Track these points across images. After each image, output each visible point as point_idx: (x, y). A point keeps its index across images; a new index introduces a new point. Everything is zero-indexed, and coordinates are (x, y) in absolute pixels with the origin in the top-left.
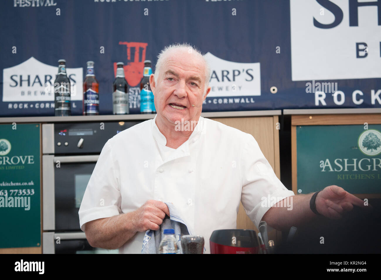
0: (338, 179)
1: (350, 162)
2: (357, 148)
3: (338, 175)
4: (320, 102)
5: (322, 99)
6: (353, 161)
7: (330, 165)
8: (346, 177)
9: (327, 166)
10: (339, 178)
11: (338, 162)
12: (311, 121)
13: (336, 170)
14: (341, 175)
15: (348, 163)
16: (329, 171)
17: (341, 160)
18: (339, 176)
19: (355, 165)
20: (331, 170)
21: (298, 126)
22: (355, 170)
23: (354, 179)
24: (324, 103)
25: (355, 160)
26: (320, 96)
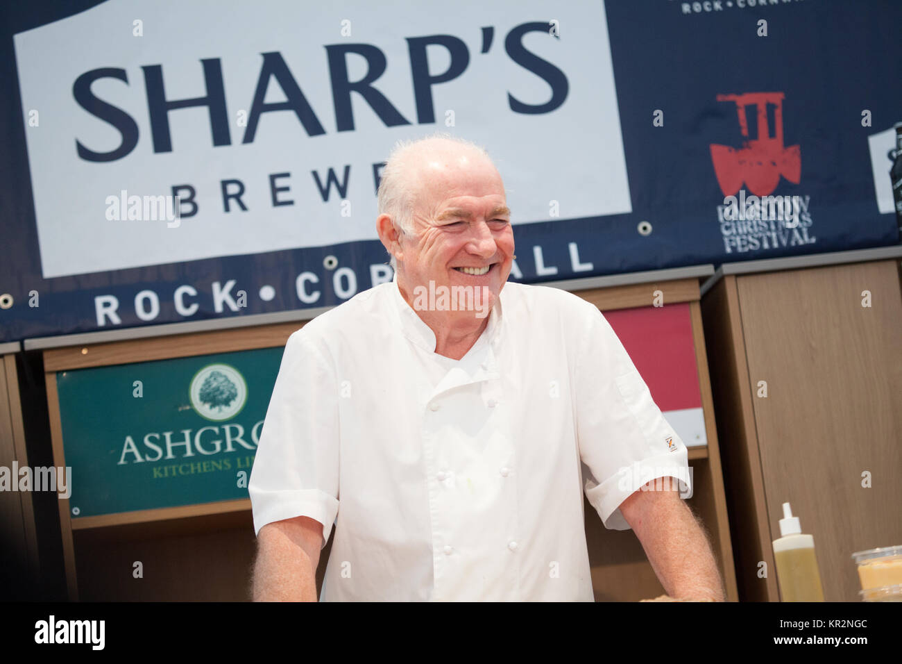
0: (155, 476)
1: (178, 437)
2: (188, 408)
3: (155, 469)
4: (107, 317)
5: (111, 312)
6: (183, 435)
7: (134, 449)
8: (170, 471)
9: (129, 451)
10: (158, 476)
11: (152, 440)
12: (85, 358)
13: (148, 459)
14: (159, 469)
15: (173, 440)
16: (135, 462)
17: (157, 436)
18: (157, 470)
19: (188, 443)
20: (139, 459)
21: (59, 373)
22: (189, 453)
23: (188, 473)
24: (116, 320)
25: (187, 433)
26: (107, 305)
